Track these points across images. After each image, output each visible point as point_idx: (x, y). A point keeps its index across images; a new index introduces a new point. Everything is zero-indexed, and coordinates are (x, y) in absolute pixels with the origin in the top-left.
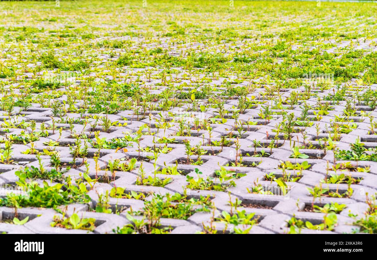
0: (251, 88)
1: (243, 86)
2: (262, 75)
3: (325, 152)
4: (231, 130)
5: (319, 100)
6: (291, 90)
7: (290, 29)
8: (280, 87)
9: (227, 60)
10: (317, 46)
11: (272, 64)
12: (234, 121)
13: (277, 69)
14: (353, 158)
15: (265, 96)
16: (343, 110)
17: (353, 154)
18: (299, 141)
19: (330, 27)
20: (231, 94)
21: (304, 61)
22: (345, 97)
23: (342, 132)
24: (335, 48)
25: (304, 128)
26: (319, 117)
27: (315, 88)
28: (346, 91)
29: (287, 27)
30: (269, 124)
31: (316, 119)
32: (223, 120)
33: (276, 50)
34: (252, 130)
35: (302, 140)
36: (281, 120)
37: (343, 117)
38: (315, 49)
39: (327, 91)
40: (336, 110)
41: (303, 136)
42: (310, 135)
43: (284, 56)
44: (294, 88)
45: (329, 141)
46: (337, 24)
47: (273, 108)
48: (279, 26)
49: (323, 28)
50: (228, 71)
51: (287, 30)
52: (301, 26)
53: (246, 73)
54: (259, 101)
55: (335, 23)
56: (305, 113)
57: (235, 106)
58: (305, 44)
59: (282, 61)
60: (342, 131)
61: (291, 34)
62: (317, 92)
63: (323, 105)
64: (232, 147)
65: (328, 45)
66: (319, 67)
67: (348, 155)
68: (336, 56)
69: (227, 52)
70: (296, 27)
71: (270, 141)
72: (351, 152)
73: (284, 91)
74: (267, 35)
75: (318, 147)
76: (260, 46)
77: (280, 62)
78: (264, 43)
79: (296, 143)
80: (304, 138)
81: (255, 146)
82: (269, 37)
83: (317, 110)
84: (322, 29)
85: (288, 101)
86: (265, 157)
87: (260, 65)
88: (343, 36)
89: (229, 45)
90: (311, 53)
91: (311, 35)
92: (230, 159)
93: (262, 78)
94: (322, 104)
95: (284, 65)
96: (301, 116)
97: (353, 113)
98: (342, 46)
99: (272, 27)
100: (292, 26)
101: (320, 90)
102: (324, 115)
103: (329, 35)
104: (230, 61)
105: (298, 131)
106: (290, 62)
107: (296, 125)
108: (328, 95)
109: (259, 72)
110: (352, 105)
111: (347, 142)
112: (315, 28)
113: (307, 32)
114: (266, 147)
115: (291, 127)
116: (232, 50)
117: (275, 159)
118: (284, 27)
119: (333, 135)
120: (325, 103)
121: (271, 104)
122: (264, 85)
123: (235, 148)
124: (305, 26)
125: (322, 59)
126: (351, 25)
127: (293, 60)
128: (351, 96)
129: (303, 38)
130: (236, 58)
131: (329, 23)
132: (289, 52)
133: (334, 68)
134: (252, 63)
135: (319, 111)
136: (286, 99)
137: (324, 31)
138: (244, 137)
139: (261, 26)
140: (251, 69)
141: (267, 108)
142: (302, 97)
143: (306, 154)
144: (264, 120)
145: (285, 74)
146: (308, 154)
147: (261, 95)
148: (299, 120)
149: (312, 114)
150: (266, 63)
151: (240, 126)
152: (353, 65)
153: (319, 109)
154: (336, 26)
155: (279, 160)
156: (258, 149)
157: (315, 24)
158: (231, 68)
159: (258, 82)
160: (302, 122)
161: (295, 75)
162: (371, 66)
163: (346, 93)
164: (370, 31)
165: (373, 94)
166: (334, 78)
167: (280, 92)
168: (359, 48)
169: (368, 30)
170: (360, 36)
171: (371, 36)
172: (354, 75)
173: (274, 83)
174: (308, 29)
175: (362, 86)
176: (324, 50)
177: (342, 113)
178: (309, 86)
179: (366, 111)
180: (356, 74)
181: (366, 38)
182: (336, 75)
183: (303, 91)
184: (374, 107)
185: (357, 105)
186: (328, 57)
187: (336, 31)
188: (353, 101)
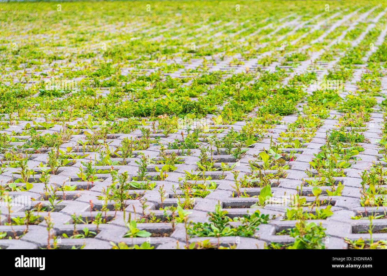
0: (65, 136)
1: (54, 132)
2: (80, 114)
3: (173, 226)
4: (39, 199)
5: (162, 150)
6: (123, 136)
7: (118, 44)
8: (107, 133)
9: (29, 94)
10: (157, 68)
11: (93, 98)
12: (42, 185)
13: (101, 105)
14: (213, 234)
15: (86, 147)
16: (196, 163)
17: (213, 227)
18: (137, 211)
19: (174, 38)
20: (37, 145)
21: (139, 91)
22: (199, 143)
23: (196, 196)
24: (182, 70)
25: (142, 191)
26: (164, 174)
27: (156, 132)
28: (200, 134)
29: (114, 41)
30: (92, 189)
31: (158, 178)
32: (27, 184)
33: (98, 76)
34: (70, 198)
35: (140, 210)
36: (109, 182)
37: (197, 173)
38: (154, 72)
39: (173, 136)
40: (187, 162)
41: (141, 205)
42: (151, 201)
43: (110, 85)
44: (127, 132)
45: (179, 210)
46: (183, 34)
47: (98, 164)
48: (102, 40)
49: (165, 40)
50: (31, 111)
51: (114, 45)
52: (133, 39)
53: (57, 113)
54: (78, 153)
55: (180, 33)
56: (144, 169)
57: (44, 163)
58: (139, 65)
59: (108, 92)
60: (196, 194)
61: (119, 52)
62: (159, 137)
63: (167, 157)
64: (42, 226)
65: (172, 67)
66: (160, 99)
67: (205, 229)
68: (183, 82)
69: (29, 82)
70: (126, 40)
71: (96, 214)
72: (210, 225)
73: (113, 138)
74: (85, 54)
75: (163, 219)
76: (76, 70)
77: (105, 93)
78: (81, 66)
79: (133, 215)
80: (144, 208)
81: (74, 222)
82: (88, 56)
83: (160, 164)
84: (163, 42)
85: (119, 152)
86: (90, 237)
87: (76, 100)
88: (192, 52)
89: (31, 70)
90: (149, 79)
91: (147, 52)
92: (40, 244)
93: (80, 119)
94: (167, 154)
95: (111, 98)
96: (137, 174)
97: (210, 167)
98: (192, 66)
99: (91, 42)
100: (120, 38)
101: (163, 135)
102: (170, 170)
103: (172, 51)
104: (33, 94)
105: (134, 196)
106: (119, 94)
107: (132, 188)
108: (174, 141)
109: (76, 110)
110: (209, 155)
111: (204, 210)
112: (153, 40)
113: (142, 47)
114: (90, 223)
115: (124, 192)
116: (36, 78)
117: (103, 240)
118: (109, 41)
119: (183, 200)
120: (170, 154)
121: (94, 159)
122: (84, 130)
123: (45, 226)
124: (139, 38)
125: (164, 88)
126: (203, 35)
127: (123, 90)
128: (207, 141)
129: (136, 56)
130: (43, 90)
131: (173, 33)
132: (118, 78)
133: (182, 101)
134: (66, 96)
135: (163, 165)
136: (116, 149)
137: (165, 45)
138: (58, 209)
139: (76, 41)
140: (64, 107)
141: (90, 165)
142: (137, 145)
143: (147, 230)
144: (86, 183)
145: (112, 112)
146: (149, 231)
147: (81, 145)
148: (135, 180)
149: (153, 170)
150: (86, 97)
151: (51, 193)
152: (208, 94)
153: (162, 162)
154: (182, 36)
155: (109, 241)
156: (78, 227)
157: (152, 35)
158: (36, 105)
159: (75, 126)
160: (139, 183)
161: (128, 113)
162: (232, 95)
163: (200, 137)
164: (229, 43)
165: (238, 137)
166: (182, 116)
167: (107, 140)
168: (216, 69)
169: (227, 42)
170: (216, 51)
171: (231, 50)
172: (210, 109)
173: (97, 126)
174: (144, 43)
175: (221, 125)
176: (166, 74)
177: (195, 167)
178: (148, 129)
179: (229, 163)
180: (213, 109)
181: (224, 53)
182: (185, 111)
183: (139, 137)
184: (238, 155)
185: (215, 154)
186: (172, 85)
187: (182, 44)
188: (210, 149)
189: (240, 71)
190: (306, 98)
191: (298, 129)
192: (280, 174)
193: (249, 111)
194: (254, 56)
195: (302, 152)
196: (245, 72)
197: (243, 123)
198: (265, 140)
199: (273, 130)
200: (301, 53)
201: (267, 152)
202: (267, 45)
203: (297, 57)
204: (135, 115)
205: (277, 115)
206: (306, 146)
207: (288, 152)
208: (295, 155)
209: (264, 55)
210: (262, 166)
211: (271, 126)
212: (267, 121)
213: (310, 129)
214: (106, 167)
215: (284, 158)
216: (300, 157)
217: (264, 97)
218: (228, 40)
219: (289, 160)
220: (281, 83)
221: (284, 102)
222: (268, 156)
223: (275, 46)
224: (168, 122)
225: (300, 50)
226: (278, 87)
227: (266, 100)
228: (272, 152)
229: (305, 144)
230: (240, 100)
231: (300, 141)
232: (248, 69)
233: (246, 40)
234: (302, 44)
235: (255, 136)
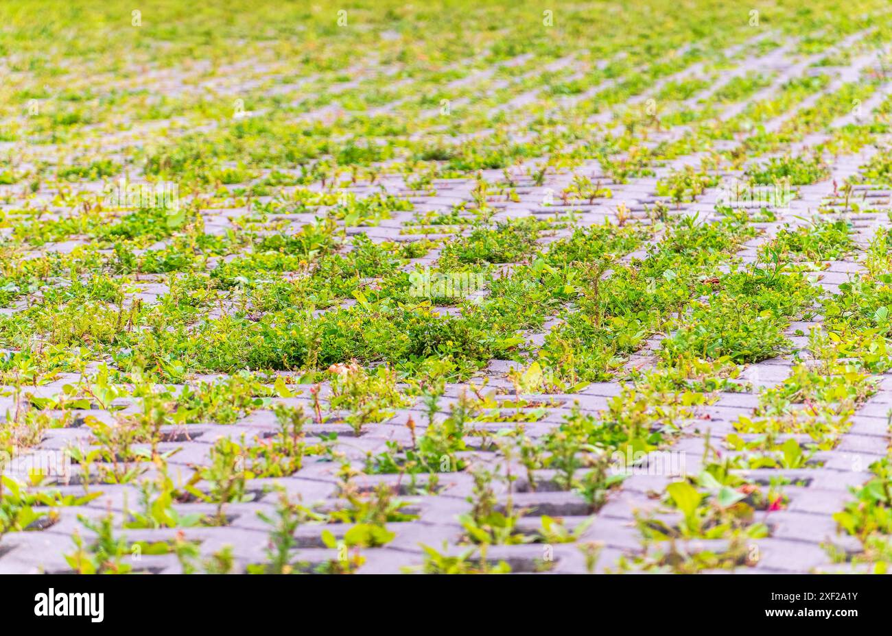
0: (21, 432)
2: (70, 361)
5: (346, 477)
6: (216, 434)
7: (191, 132)
8: (160, 422)
10: (323, 211)
11: (113, 307)
15: (92, 467)
16: (457, 518)
19: (378, 113)
21: (265, 283)
22: (466, 454)
24: (405, 217)
26: (351, 555)
27: (324, 418)
28: (469, 424)
29: (179, 122)
33: (130, 237)
37: (462, 553)
38: (315, 223)
39: (382, 431)
40: (427, 517)
43: (169, 267)
44: (226, 420)
46: (406, 99)
47: (133, 522)
48: (139, 119)
49: (346, 119)
51: (178, 136)
52: (240, 115)
54: (67, 489)
55: (397, 97)
56: (285, 539)
58: (264, 201)
59: (164, 290)
61: (197, 157)
62: (333, 436)
63: (363, 500)
65: (374, 206)
66: (335, 312)
68: (411, 254)
70: (219, 120)
73: (181, 438)
74: (85, 167)
76: (56, 219)
77: (153, 293)
78: (71, 206)
82: (93, 173)
83: (339, 521)
84: (341, 126)
85: (201, 484)
88: (437, 157)
90: (297, 247)
91: (290, 157)
93: (72, 379)
94: (361, 491)
95: (173, 309)
97: (506, 532)
98: (437, 205)
99: (103, 126)
100: (197, 114)
101: (346, 427)
102: (374, 544)
103: (373, 155)
106: (200, 294)
108: (384, 448)
109: (57, 349)
110: (501, 494)
112: (308, 120)
113: (271, 142)
118: (164, 124)
120: (371, 489)
121: (120, 506)
122: (83, 414)
124: (262, 111)
125: (348, 275)
126: (474, 102)
127: (211, 282)
128: (493, 448)
129: (253, 172)
131: (373, 96)
132: (194, 244)
133: (407, 316)
134: (22, 305)
135: (348, 528)
136: (191, 475)
137: (349, 135)
139: (55, 123)
140: (17, 338)
141: (106, 525)
142: (263, 463)
145: (179, 355)
147: (74, 462)
149: (316, 543)
150: (90, 305)
152: (494, 295)
153: (345, 516)
154: (404, 107)
157: (304, 104)
159: (56, 400)
161: (229, 358)
162: (574, 297)
163: (470, 434)
164: (562, 129)
165: (594, 434)
166: (410, 364)
167: (161, 445)
168: (518, 214)
169: (552, 123)
170: (517, 152)
171: (569, 150)
172: (502, 343)
173: (128, 398)
174: (277, 128)
175: (539, 396)
176: (355, 229)
177: (456, 533)
178: (296, 408)
179: (567, 520)
180: (511, 341)
181: (543, 161)
182: (418, 351)
183: (267, 436)
184: (598, 494)
185: (522, 489)
186: (375, 264)
187: (404, 132)
188: (503, 472)
189: (599, 218)
190: (817, 305)
191: (795, 407)
192: (737, 553)
193: (632, 351)
194: (642, 168)
195: (808, 482)
196: (615, 223)
197: (612, 389)
198: (684, 443)
199: (711, 410)
200: (799, 160)
201: (692, 482)
202: (688, 134)
203: (786, 172)
204: (254, 363)
205: (726, 362)
206: (822, 463)
207: (764, 483)
208: (786, 491)
209: (679, 165)
210: (677, 528)
211: (704, 397)
212: (690, 382)
213: (834, 406)
214: (158, 534)
215: (749, 500)
216: (804, 499)
217: (680, 304)
218: (558, 117)
219: (766, 507)
220: (736, 258)
221: (746, 318)
222: (697, 494)
223: (713, 137)
224: (362, 387)
225: (795, 150)
226: (724, 269)
227: (687, 311)
228: (711, 483)
229: (818, 456)
230: (602, 311)
231: (802, 446)
232: (625, 213)
233: (616, 117)
234: (802, 127)
235: (653, 431)
